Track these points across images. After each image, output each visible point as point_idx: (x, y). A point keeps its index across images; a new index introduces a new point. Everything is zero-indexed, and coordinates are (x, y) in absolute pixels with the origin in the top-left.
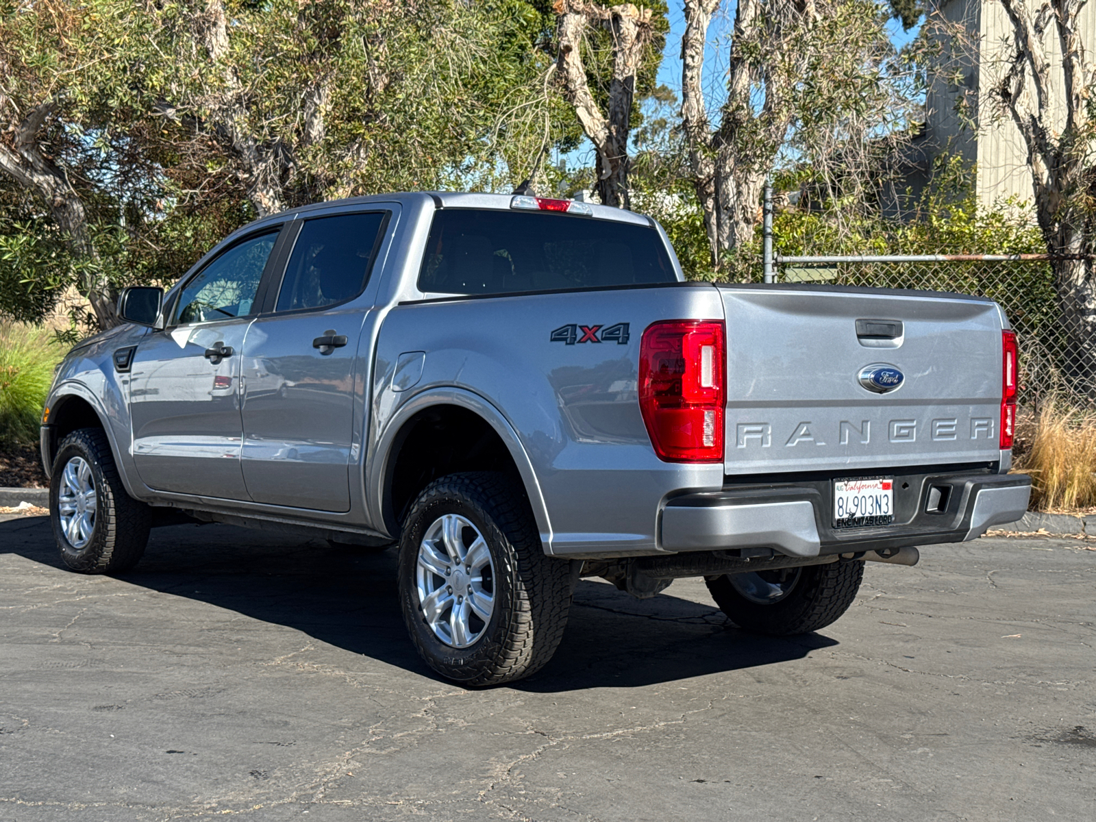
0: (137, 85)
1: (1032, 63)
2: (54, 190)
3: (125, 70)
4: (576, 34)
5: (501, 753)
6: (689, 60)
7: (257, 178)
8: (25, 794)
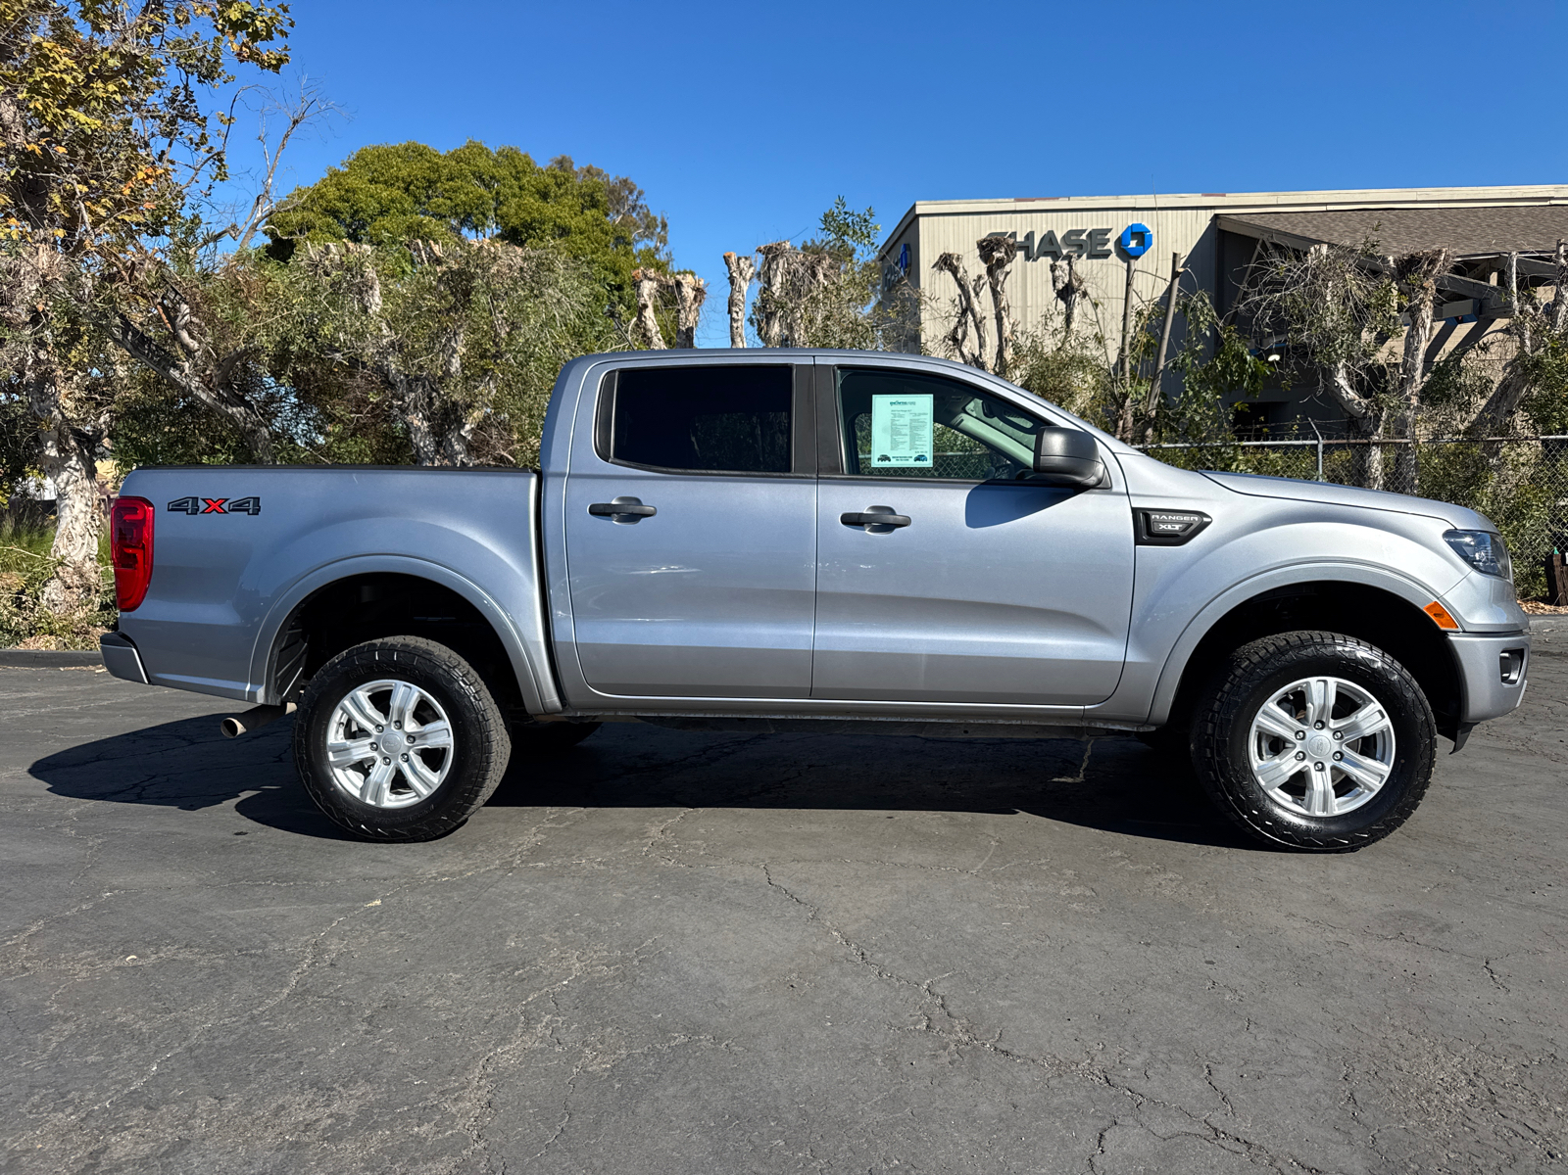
0: (312, 335)
1: (974, 316)
2: (245, 419)
3: (302, 323)
4: (650, 295)
5: (653, 819)
6: (735, 315)
7: (409, 405)
8: (278, 878)
